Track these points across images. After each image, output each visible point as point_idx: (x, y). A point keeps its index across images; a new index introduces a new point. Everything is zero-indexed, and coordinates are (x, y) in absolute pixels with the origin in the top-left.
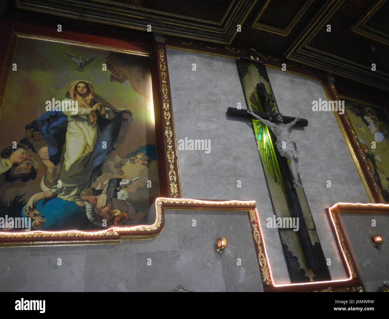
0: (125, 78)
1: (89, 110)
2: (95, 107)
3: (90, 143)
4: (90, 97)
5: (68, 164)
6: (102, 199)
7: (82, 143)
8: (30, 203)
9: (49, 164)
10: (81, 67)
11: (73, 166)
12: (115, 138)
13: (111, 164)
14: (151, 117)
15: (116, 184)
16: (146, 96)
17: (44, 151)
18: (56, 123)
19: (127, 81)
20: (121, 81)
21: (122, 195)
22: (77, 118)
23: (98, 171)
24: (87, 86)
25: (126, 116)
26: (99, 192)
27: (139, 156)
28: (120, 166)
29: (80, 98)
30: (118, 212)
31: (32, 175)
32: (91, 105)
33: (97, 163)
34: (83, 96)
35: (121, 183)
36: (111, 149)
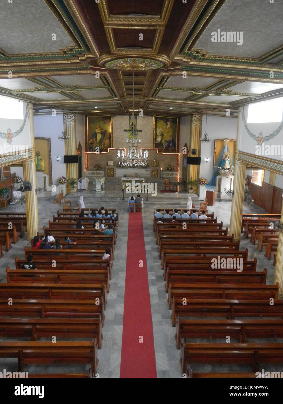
0: (106, 123)
1: (99, 131)
2: (101, 130)
3: (101, 137)
4: (100, 128)
5: (98, 141)
6: (103, 146)
7: (99, 137)
8: (94, 147)
9: (95, 141)
10: (98, 122)
11: (99, 141)
12: (104, 136)
13: (104, 141)
14: (110, 131)
15: (104, 144)
16: (110, 127)
17: (94, 139)
18: (96, 134)
19: (106, 124)
20: (105, 124)
21: (105, 146)
22: (98, 133)
23: (102, 142)
24: (100, 126)
25: (106, 131)
26: (102, 145)
27: (108, 139)
28: (105, 141)
29: (98, 129)
30: (105, 148)
31: (93, 143)
32: (100, 130)
33: (101, 141)
34: (99, 128)
35: (106, 144)
36: (103, 138)
